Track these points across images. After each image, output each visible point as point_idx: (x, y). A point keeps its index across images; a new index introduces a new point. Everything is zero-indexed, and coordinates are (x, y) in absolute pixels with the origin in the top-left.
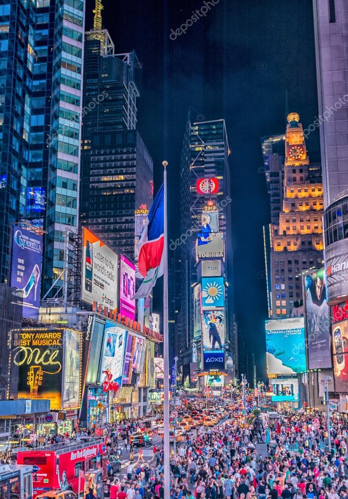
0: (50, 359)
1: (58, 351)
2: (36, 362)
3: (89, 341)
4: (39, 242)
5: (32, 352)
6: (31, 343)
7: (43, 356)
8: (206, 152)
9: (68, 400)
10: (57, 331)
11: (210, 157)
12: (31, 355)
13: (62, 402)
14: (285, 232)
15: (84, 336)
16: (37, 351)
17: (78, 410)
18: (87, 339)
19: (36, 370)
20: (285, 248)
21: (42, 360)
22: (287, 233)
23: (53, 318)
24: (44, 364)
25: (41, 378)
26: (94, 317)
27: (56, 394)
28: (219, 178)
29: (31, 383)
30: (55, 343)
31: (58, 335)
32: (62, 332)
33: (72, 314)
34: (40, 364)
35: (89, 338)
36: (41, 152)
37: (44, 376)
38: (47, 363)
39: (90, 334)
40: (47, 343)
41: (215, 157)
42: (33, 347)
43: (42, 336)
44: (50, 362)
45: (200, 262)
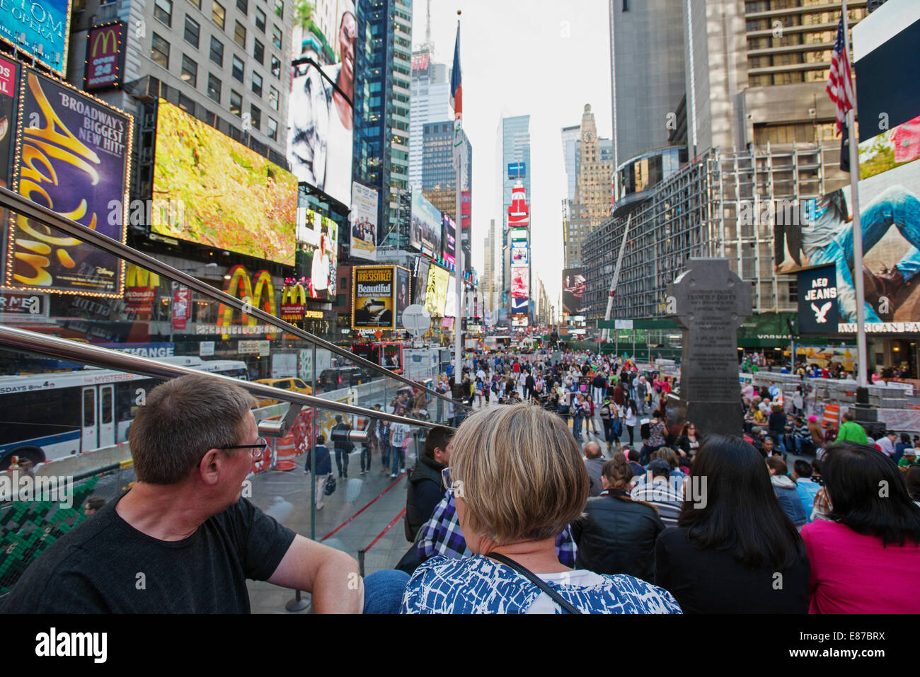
3: (416, 278)
15: (413, 273)
32: (393, 269)
33: (402, 256)
35: (416, 275)
39: (417, 271)
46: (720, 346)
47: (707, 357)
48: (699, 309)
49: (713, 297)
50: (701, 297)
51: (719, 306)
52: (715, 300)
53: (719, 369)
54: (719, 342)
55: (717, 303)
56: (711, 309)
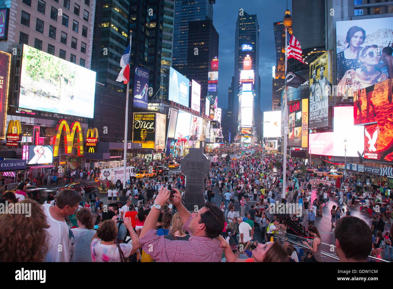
0: (150, 126)
1: (153, 123)
2: (144, 127)
3: (169, 119)
4: (148, 73)
5: (142, 123)
6: (142, 119)
7: (147, 125)
8: (247, 31)
9: (158, 145)
10: (153, 114)
11: (249, 33)
12: (142, 124)
13: (155, 145)
14: (280, 70)
15: (167, 116)
16: (144, 123)
17: (164, 149)
18: (168, 118)
19: (144, 131)
20: (280, 78)
21: (146, 126)
22: (281, 70)
23: (153, 108)
24: (147, 128)
25: (146, 135)
26: (172, 108)
27: (152, 142)
28: (253, 43)
29: (142, 137)
30: (152, 119)
31: (153, 116)
32: (155, 114)
33: (162, 106)
34: (146, 128)
35: (169, 117)
36: (154, 32)
37: (147, 133)
38: (149, 128)
39: (170, 116)
40: (149, 119)
41: (251, 33)
42: (143, 121)
43: (147, 116)
44: (150, 128)
45: (242, 84)
46: (197, 183)
47: (192, 187)
48: (190, 169)
49: (196, 164)
50: (191, 164)
51: (197, 168)
52: (196, 165)
53: (196, 191)
54: (197, 181)
55: (197, 166)
56: (195, 169)
